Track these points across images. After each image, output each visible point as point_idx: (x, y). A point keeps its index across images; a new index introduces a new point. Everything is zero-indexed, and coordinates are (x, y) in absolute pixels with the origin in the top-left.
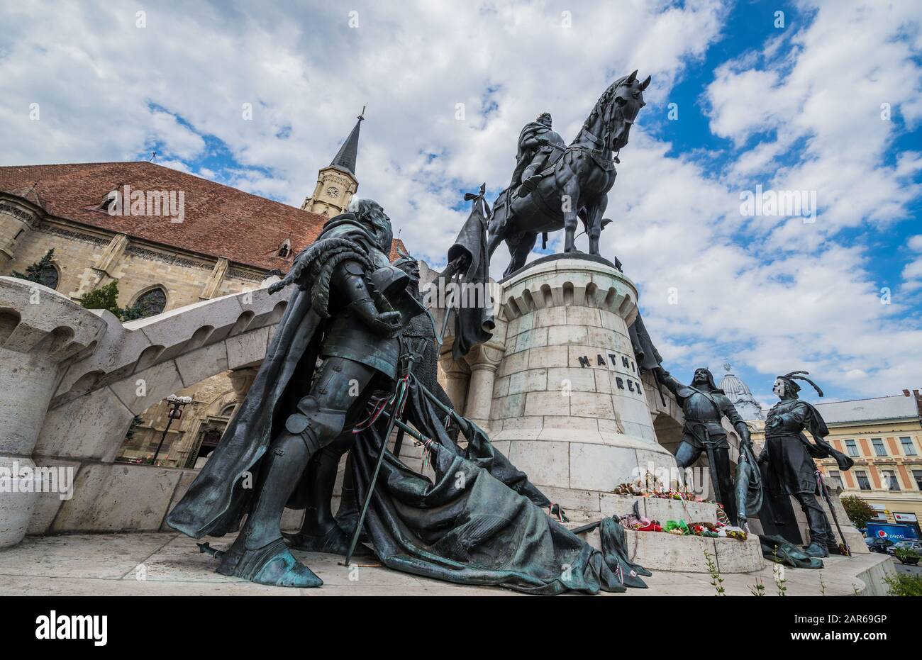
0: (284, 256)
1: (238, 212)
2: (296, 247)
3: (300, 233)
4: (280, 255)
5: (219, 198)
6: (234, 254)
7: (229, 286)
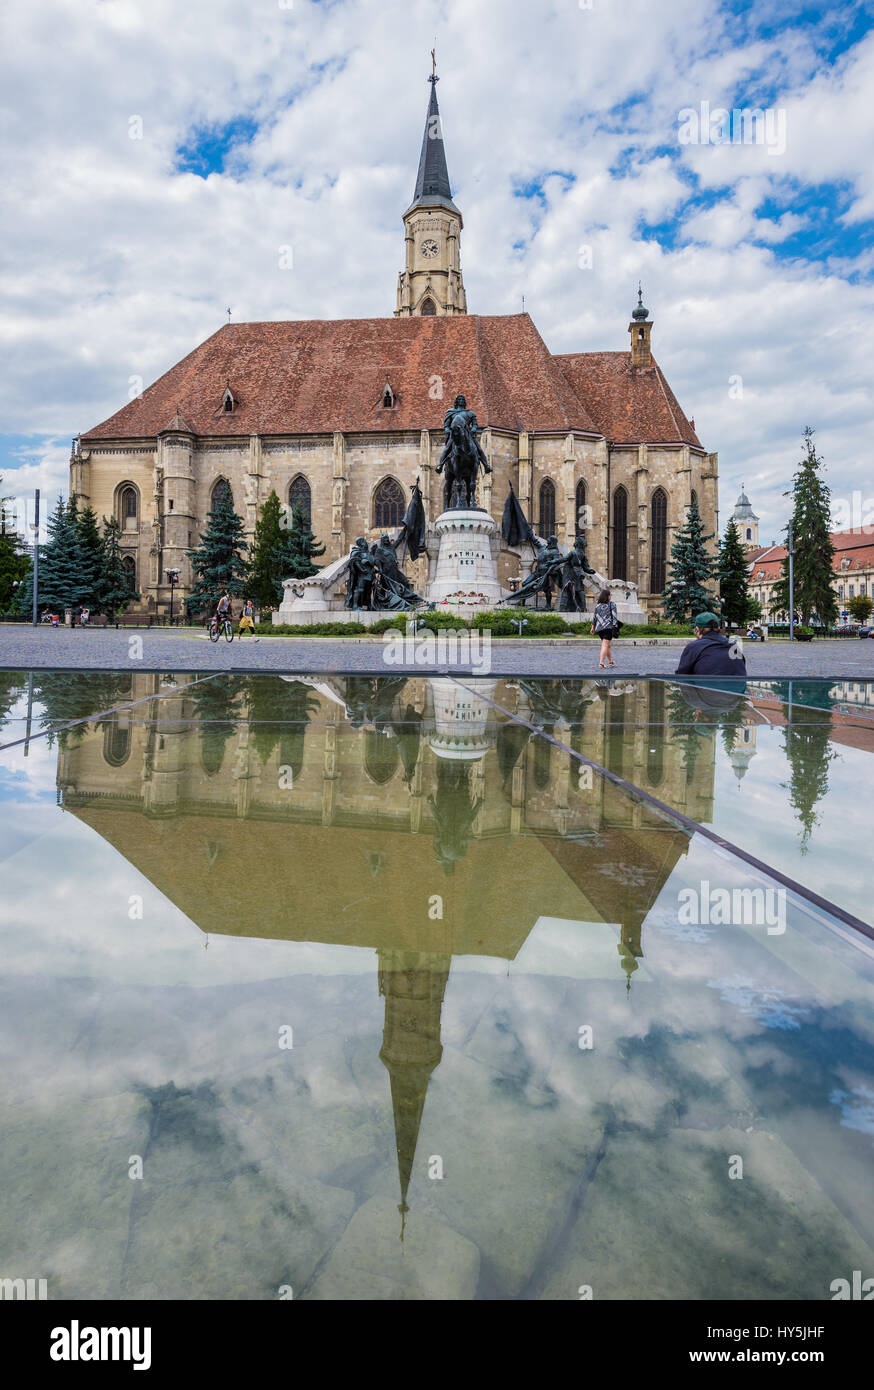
0: (390, 405)
1: (330, 359)
2: (400, 386)
3: (399, 362)
4: (386, 406)
5: (308, 346)
6: (344, 421)
7: (352, 458)
